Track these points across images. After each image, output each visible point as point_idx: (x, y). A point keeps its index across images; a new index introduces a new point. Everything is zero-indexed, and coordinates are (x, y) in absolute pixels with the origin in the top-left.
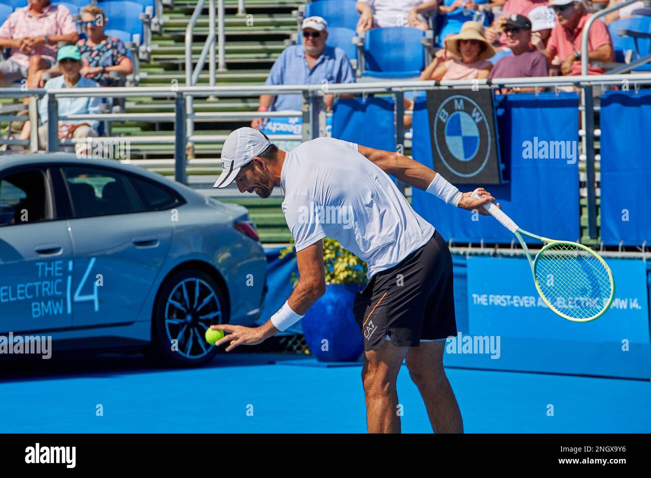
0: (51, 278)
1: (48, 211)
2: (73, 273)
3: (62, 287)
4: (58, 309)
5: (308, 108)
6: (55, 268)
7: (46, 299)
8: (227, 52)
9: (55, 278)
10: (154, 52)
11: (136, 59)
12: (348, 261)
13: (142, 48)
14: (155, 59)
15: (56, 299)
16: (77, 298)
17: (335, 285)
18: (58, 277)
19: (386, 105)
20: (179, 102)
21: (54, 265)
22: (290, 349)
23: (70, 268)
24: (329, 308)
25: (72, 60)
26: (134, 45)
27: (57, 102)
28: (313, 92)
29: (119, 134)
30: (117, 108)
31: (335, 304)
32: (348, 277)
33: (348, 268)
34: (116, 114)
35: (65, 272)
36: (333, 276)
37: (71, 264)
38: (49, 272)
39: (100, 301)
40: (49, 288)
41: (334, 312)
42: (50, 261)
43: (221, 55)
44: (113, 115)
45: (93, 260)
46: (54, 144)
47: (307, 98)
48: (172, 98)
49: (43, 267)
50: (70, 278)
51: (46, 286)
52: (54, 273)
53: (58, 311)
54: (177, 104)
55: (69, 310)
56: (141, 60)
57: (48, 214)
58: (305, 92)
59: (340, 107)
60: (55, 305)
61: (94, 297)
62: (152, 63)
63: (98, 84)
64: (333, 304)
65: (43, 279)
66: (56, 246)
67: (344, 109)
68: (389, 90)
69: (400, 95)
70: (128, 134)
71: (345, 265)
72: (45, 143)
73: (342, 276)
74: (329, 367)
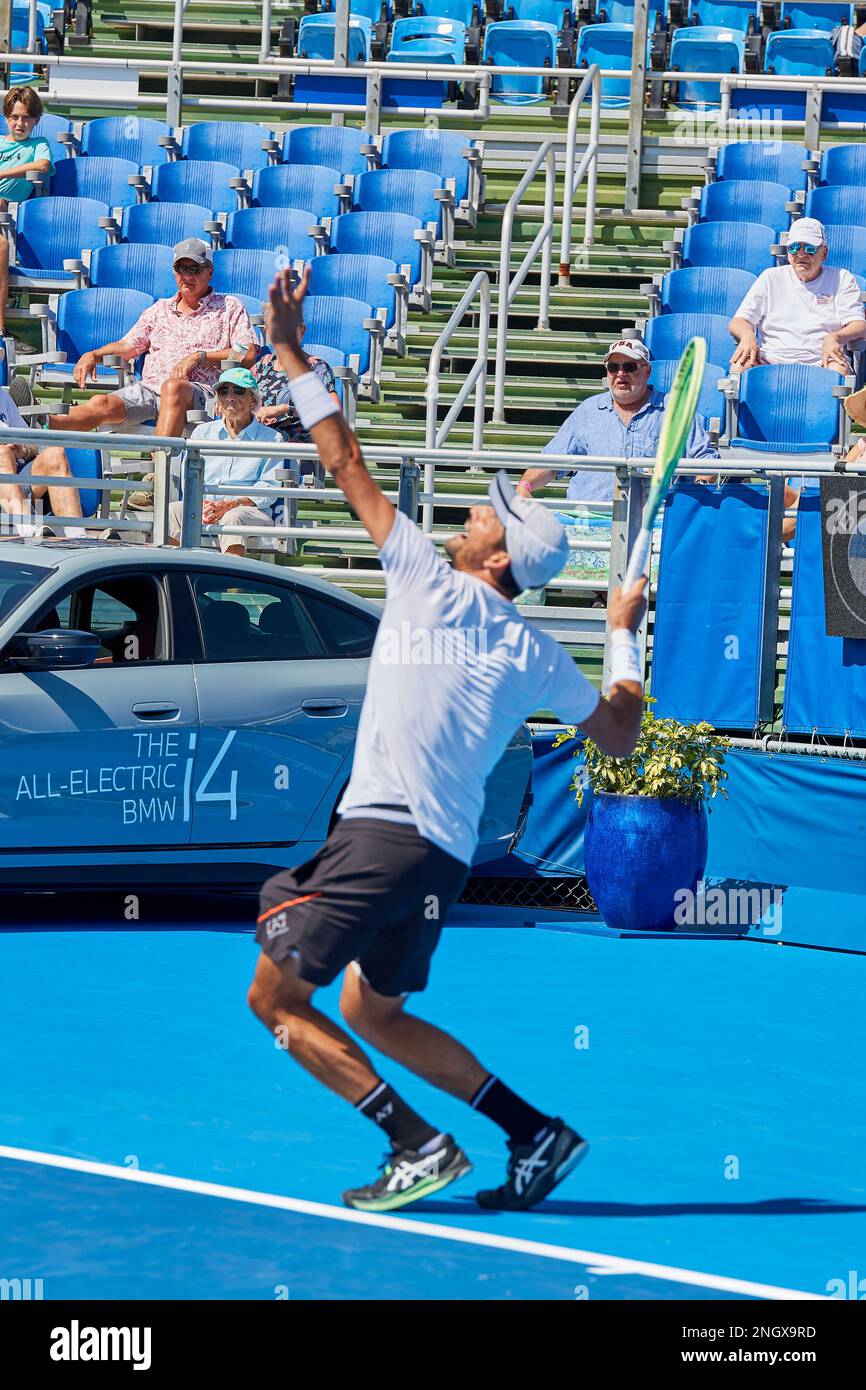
0: (158, 760)
1: (161, 647)
2: (195, 754)
3: (176, 776)
4: (168, 811)
5: (624, 496)
6: (166, 746)
7: (147, 794)
8: (508, 392)
9: (165, 761)
10: (384, 386)
11: (351, 394)
12: (668, 760)
13: (365, 378)
14: (387, 397)
15: (165, 796)
16: (201, 796)
17: (643, 800)
18: (171, 760)
19: (754, 499)
20: (407, 473)
21: (165, 737)
22: (571, 901)
23: (192, 746)
24: (632, 838)
25: (240, 391)
26: (349, 372)
27: (203, 462)
28: (634, 469)
29: (308, 523)
30: (309, 478)
31: (641, 832)
32: (666, 786)
33: (665, 773)
34: (308, 489)
35: (183, 752)
36: (641, 785)
37: (193, 737)
38: (156, 749)
39: (239, 804)
40: (153, 775)
41: (639, 844)
42: (156, 733)
43: (497, 398)
44: (303, 489)
45: (232, 734)
46: (193, 532)
47: (624, 480)
48: (397, 466)
49: (145, 740)
50: (190, 761)
51: (148, 774)
52: (164, 753)
53: (167, 815)
54: (403, 476)
55: (186, 817)
56: (361, 398)
57: (160, 652)
58: (620, 469)
59: (678, 497)
60: (163, 804)
61: (231, 796)
62: (382, 403)
63: (279, 435)
64: (637, 831)
65: (144, 761)
66: (171, 706)
67: (684, 501)
68: (761, 472)
69: (778, 482)
70: (326, 522)
71: (662, 766)
72: (176, 530)
73: (657, 784)
74: (623, 936)
